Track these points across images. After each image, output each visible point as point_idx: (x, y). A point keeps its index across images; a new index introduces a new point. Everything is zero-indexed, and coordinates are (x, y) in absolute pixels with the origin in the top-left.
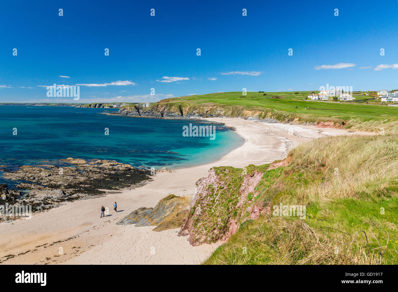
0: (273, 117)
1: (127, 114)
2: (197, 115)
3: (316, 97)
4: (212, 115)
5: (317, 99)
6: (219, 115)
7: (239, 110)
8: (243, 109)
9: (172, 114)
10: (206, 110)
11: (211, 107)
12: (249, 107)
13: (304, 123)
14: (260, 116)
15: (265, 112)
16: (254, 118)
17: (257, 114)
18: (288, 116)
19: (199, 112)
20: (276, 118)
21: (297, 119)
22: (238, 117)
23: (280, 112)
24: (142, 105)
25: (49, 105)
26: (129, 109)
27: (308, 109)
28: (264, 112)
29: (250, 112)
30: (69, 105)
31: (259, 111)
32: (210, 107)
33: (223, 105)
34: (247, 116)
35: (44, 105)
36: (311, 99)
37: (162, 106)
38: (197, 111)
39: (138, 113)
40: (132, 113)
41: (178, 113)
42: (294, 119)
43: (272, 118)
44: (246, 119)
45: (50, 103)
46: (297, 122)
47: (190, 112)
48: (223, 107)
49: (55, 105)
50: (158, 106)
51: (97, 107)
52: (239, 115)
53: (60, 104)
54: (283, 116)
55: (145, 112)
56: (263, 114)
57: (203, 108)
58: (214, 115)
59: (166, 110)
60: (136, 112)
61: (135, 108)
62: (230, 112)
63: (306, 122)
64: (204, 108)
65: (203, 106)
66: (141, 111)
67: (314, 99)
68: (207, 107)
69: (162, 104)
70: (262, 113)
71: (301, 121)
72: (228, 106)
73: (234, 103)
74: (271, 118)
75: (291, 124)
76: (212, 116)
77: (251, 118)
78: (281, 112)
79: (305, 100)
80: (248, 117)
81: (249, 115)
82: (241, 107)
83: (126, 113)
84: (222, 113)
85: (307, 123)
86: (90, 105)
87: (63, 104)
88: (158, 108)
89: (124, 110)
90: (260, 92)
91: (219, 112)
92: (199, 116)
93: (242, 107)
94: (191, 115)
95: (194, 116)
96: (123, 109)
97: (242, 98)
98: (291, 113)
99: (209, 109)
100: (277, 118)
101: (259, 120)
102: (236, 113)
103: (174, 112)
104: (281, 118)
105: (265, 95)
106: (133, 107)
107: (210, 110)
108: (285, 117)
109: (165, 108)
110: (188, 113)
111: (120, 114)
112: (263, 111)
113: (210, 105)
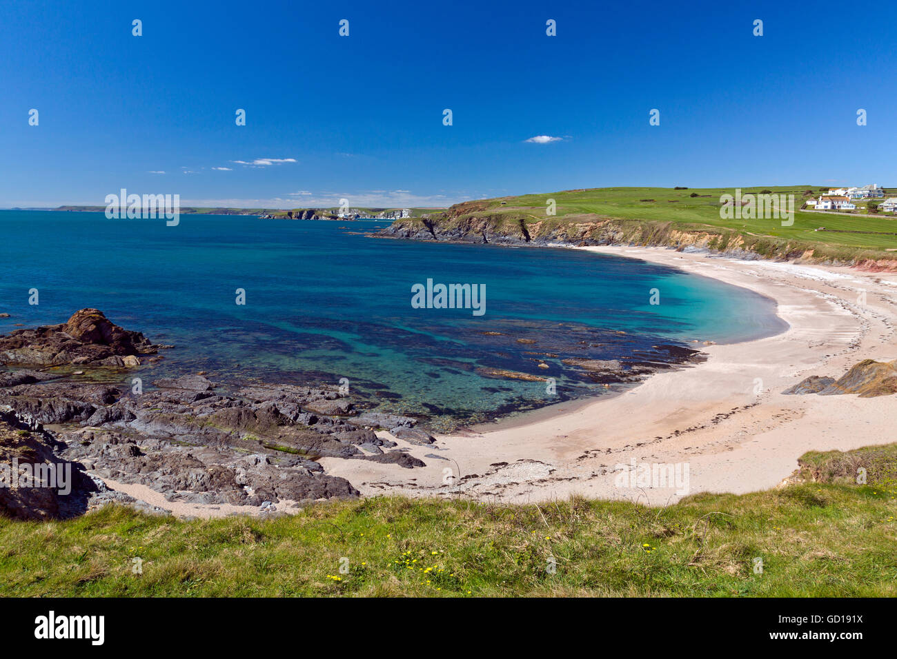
0: (749, 249)
1: (408, 236)
2: (562, 239)
3: (826, 204)
4: (596, 241)
5: (829, 208)
6: (610, 242)
7: (658, 231)
8: (666, 230)
9: (507, 238)
10: (581, 230)
11: (592, 224)
12: (682, 226)
13: (827, 262)
14: (713, 244)
15: (724, 236)
16: (700, 250)
17: (705, 240)
18: (784, 246)
19: (564, 234)
20: (754, 249)
21: (811, 253)
22: (656, 246)
23: (762, 237)
24: (394, 213)
25: (195, 211)
26: (411, 225)
27: (821, 231)
28: (721, 236)
29: (689, 236)
30: (238, 213)
31: (711, 233)
32: (589, 224)
33: (619, 219)
34: (683, 243)
35: (186, 211)
36: (814, 207)
37: (479, 220)
38: (559, 232)
39: (430, 233)
40: (418, 234)
41: (519, 235)
42: (801, 254)
43: (747, 248)
44: (681, 250)
45: (199, 209)
46: (810, 259)
47: (545, 234)
48: (620, 223)
49: (208, 212)
50: (471, 219)
51: (303, 218)
52: (658, 242)
53: (219, 210)
54: (771, 247)
55: (445, 233)
56: (720, 241)
57: (574, 225)
58: (600, 241)
59: (488, 229)
60: (427, 231)
61: (424, 224)
62: (638, 235)
63: (832, 259)
64: (577, 225)
65: (575, 221)
66: (436, 230)
67: (823, 208)
68: (584, 224)
69: (479, 217)
70: (716, 239)
71: (819, 257)
72: (631, 223)
73: (641, 215)
74: (744, 250)
75: (795, 264)
76: (596, 243)
77: (692, 248)
78: (767, 238)
79: (802, 210)
80: (686, 246)
81: (686, 243)
82: (663, 226)
83: (406, 234)
84: (617, 237)
85: (834, 262)
86: (290, 214)
87: (226, 211)
88: (471, 224)
89: (401, 228)
90: (677, 188)
91: (611, 234)
92: (565, 242)
93: (665, 225)
94: (546, 239)
95: (553, 242)
96: (400, 225)
97: (649, 204)
98: (790, 240)
99: (588, 228)
100: (757, 250)
101: (712, 253)
102: (651, 236)
103: (511, 234)
104: (767, 250)
105: (694, 195)
106: (421, 222)
107: (591, 230)
108: (775, 248)
109: (485, 224)
110: (539, 236)
111: (393, 235)
112: (720, 234)
113: (589, 220)
